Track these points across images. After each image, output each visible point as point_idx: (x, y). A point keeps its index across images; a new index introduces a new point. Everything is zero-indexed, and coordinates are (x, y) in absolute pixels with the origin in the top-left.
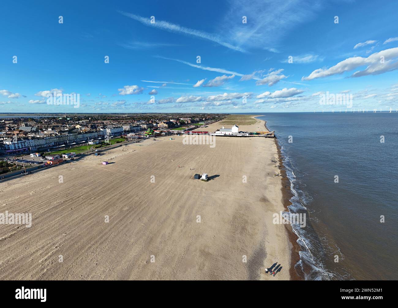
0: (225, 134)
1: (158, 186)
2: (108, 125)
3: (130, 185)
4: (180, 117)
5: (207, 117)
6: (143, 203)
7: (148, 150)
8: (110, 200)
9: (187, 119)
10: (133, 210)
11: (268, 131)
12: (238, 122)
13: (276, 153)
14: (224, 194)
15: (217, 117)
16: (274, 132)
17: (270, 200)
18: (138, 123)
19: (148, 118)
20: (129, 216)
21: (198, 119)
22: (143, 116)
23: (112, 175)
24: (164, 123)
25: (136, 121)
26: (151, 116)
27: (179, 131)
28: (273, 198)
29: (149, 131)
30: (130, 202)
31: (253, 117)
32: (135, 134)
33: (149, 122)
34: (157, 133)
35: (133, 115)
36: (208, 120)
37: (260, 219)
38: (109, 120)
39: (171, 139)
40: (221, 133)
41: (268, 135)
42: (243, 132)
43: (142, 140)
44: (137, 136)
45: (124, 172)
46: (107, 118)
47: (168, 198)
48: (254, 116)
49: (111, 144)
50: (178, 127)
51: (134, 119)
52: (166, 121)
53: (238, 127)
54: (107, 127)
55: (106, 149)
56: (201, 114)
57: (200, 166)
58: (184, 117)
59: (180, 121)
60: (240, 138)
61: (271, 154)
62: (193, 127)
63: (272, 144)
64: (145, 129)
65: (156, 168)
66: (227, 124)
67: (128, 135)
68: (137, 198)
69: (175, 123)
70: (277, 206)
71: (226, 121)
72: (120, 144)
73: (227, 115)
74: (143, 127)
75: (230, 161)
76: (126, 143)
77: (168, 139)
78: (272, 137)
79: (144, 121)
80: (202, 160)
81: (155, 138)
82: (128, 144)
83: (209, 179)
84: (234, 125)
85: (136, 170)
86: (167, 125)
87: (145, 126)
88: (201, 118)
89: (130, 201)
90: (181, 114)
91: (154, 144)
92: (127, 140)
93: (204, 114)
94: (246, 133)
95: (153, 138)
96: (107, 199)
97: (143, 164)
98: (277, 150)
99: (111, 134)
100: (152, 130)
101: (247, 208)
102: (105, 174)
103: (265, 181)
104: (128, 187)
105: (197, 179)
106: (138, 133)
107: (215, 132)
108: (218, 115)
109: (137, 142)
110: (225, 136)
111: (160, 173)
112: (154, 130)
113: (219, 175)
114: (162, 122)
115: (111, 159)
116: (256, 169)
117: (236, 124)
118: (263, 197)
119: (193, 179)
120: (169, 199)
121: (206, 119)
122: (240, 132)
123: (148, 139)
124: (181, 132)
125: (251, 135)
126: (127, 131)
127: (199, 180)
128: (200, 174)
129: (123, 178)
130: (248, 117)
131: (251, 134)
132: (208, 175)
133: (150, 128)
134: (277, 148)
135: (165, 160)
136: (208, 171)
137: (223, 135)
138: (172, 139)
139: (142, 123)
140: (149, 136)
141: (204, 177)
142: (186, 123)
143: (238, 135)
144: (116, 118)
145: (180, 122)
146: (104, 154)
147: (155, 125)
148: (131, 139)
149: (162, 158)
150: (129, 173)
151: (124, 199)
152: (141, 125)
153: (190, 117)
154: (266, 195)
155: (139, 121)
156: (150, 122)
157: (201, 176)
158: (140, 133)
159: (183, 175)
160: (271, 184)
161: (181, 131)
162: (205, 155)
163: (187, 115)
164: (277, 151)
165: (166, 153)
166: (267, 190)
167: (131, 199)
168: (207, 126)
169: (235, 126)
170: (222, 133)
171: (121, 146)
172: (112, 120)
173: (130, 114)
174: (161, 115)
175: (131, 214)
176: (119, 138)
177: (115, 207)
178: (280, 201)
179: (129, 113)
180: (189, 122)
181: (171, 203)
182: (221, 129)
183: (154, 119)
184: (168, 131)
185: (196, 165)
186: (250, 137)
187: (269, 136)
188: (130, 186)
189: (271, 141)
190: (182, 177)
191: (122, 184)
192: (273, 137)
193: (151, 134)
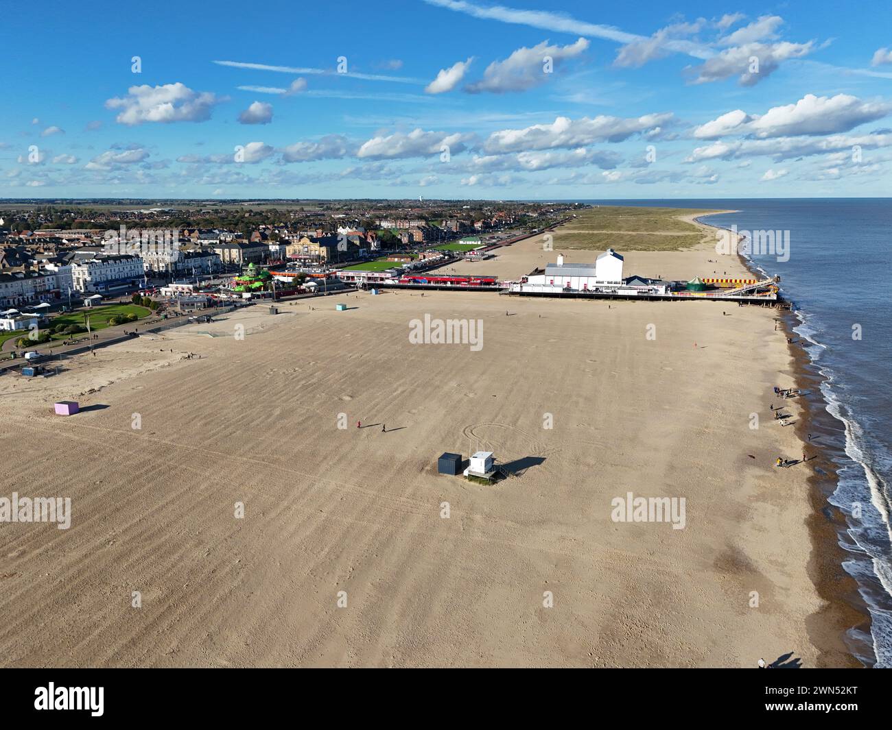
0: (568, 289)
1: (286, 504)
2: (77, 248)
3: (169, 498)
4: (378, 217)
5: (491, 217)
6: (223, 573)
7: (249, 354)
8: (87, 561)
9: (407, 225)
10: (183, 599)
11: (753, 278)
12: (621, 237)
13: (787, 368)
14: (563, 538)
15: (535, 215)
16: (778, 280)
17: (761, 564)
18: (206, 242)
19: (246, 221)
20: (165, 625)
21: (453, 225)
22: (224, 214)
23: (95, 460)
24: (313, 240)
25: (196, 233)
26: (256, 213)
27: (376, 275)
28: (773, 558)
29: (249, 273)
30: (168, 570)
31: (688, 219)
32: (191, 286)
33: (249, 238)
34: (283, 283)
35: (184, 208)
36: (497, 226)
37: (714, 642)
38: (81, 226)
39: (339, 308)
40: (552, 282)
41: (751, 292)
42: (645, 281)
43: (222, 312)
44: (202, 296)
45: (144, 444)
46: (74, 219)
47: (327, 550)
48: (691, 213)
49: (92, 329)
50: (370, 257)
51: (189, 224)
52: (320, 231)
53: (621, 258)
54: (72, 258)
55: (72, 348)
56: (466, 203)
57: (463, 421)
58: (397, 218)
59: (380, 233)
60: (629, 302)
61: (763, 371)
62: (432, 256)
63: (770, 333)
64: (233, 268)
65: (279, 426)
66: (576, 244)
67: (163, 290)
68: (199, 554)
69: (357, 242)
70: (787, 589)
71: (573, 236)
72: (130, 328)
73: (575, 208)
74: (227, 259)
75: (587, 399)
76: (156, 326)
77: (331, 306)
78: (768, 302)
79: (231, 232)
80: (471, 395)
81: (276, 305)
82: (165, 329)
83: (498, 472)
84: (604, 249)
85: (198, 437)
86: (324, 249)
87: (235, 253)
88: (467, 223)
89: (167, 564)
90: (385, 204)
91: (269, 330)
92: (158, 313)
93: (479, 206)
94: (654, 282)
95: (268, 305)
96: (74, 555)
97: (225, 411)
98: (788, 358)
99: (93, 289)
100: (265, 269)
101: (661, 595)
102: (63, 452)
103: (739, 484)
104: (163, 506)
105: (452, 474)
106: (203, 284)
107: (525, 280)
108: (537, 206)
109: (203, 321)
110: (568, 294)
111: (296, 450)
112: (271, 268)
113: (541, 455)
114: (302, 237)
115: (92, 391)
116: (700, 433)
117: (613, 247)
118: (729, 553)
119: (431, 472)
120: (333, 557)
121: (487, 227)
122: (629, 281)
123: (246, 306)
124: (382, 279)
125: (676, 294)
126: (160, 273)
127: (459, 479)
128: (464, 455)
129: (142, 471)
130: (666, 217)
131: (678, 287)
132: (493, 460)
133: (255, 263)
134: (791, 348)
135: (314, 397)
136: (494, 443)
137: (559, 290)
138: (344, 308)
139: (221, 241)
140: (253, 297)
141: (477, 466)
142: (405, 240)
143: (621, 293)
144: (112, 219)
145: (377, 238)
146: (59, 371)
147: (274, 248)
148: (178, 309)
149: (305, 387)
150: (168, 449)
151: (145, 558)
152: (218, 251)
153: (421, 218)
154: (740, 544)
155: (210, 231)
156: (256, 237)
157: (467, 463)
158: (212, 282)
159: (392, 459)
160: (762, 497)
161: (383, 275)
162: (483, 374)
163: (410, 207)
164: (791, 363)
165: (320, 364)
166: (746, 526)
167: (176, 556)
168: (491, 253)
169: (609, 252)
170: (556, 283)
171: (134, 335)
172: (95, 226)
173: (172, 202)
174: (297, 208)
175: (174, 617)
176: (126, 304)
177: (107, 590)
178: (804, 570)
179: (167, 200)
180: (418, 236)
181: (339, 572)
182: (549, 266)
183: (273, 223)
184: (328, 276)
185: (445, 416)
186: (675, 299)
187: (756, 297)
188: (172, 502)
189: (764, 320)
190: (385, 466)
191: (136, 494)
192: (774, 303)
193: (258, 289)
